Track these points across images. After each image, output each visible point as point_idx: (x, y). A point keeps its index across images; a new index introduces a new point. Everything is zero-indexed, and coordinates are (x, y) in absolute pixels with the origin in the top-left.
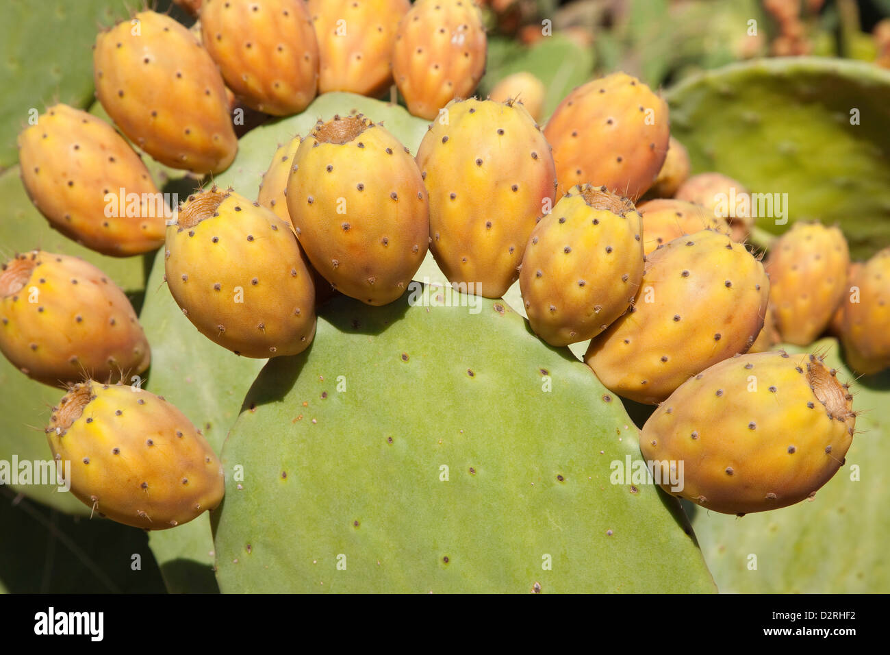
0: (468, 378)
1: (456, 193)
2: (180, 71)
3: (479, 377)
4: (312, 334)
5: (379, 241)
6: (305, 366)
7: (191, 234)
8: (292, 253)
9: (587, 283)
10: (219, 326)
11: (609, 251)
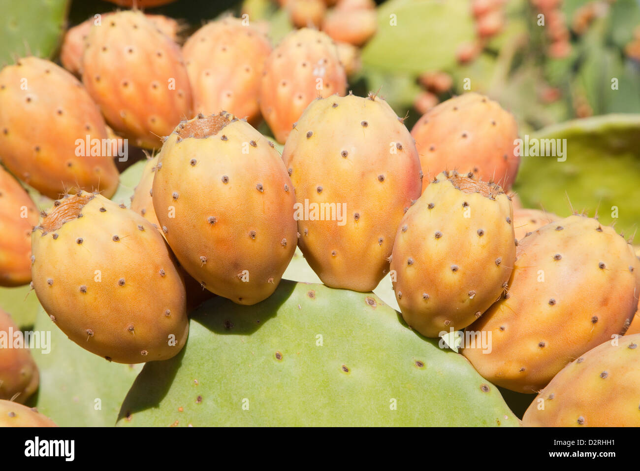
0: (343, 374)
1: (322, 186)
2: (60, 108)
3: (353, 372)
4: (185, 337)
5: (247, 235)
6: (179, 371)
7: (55, 237)
8: (161, 255)
9: (460, 268)
10: (88, 330)
11: (481, 234)
